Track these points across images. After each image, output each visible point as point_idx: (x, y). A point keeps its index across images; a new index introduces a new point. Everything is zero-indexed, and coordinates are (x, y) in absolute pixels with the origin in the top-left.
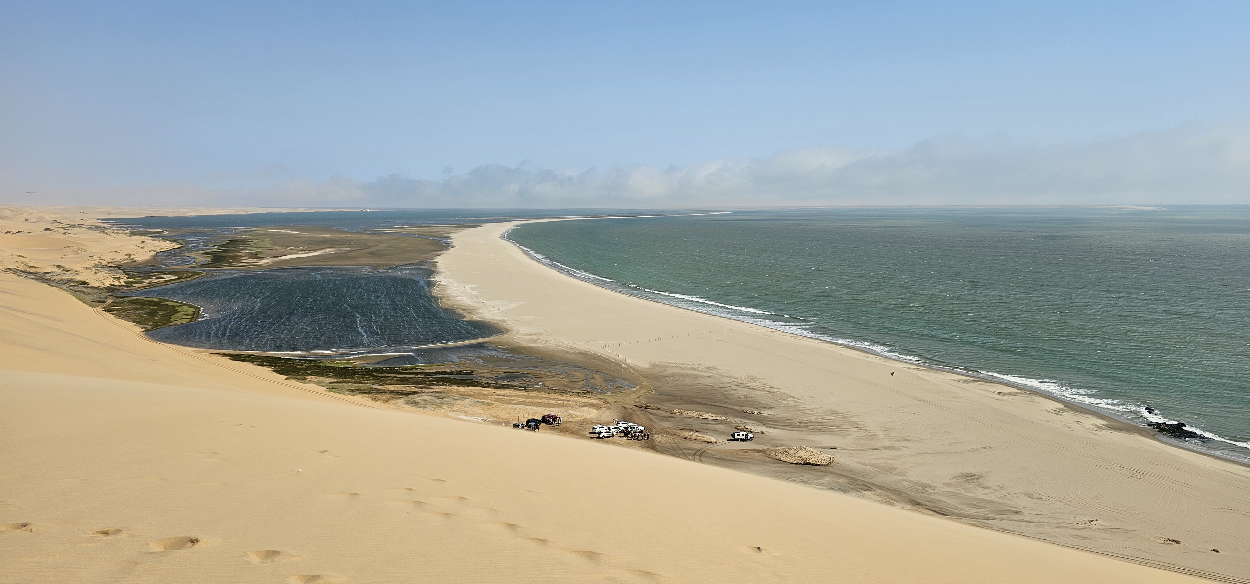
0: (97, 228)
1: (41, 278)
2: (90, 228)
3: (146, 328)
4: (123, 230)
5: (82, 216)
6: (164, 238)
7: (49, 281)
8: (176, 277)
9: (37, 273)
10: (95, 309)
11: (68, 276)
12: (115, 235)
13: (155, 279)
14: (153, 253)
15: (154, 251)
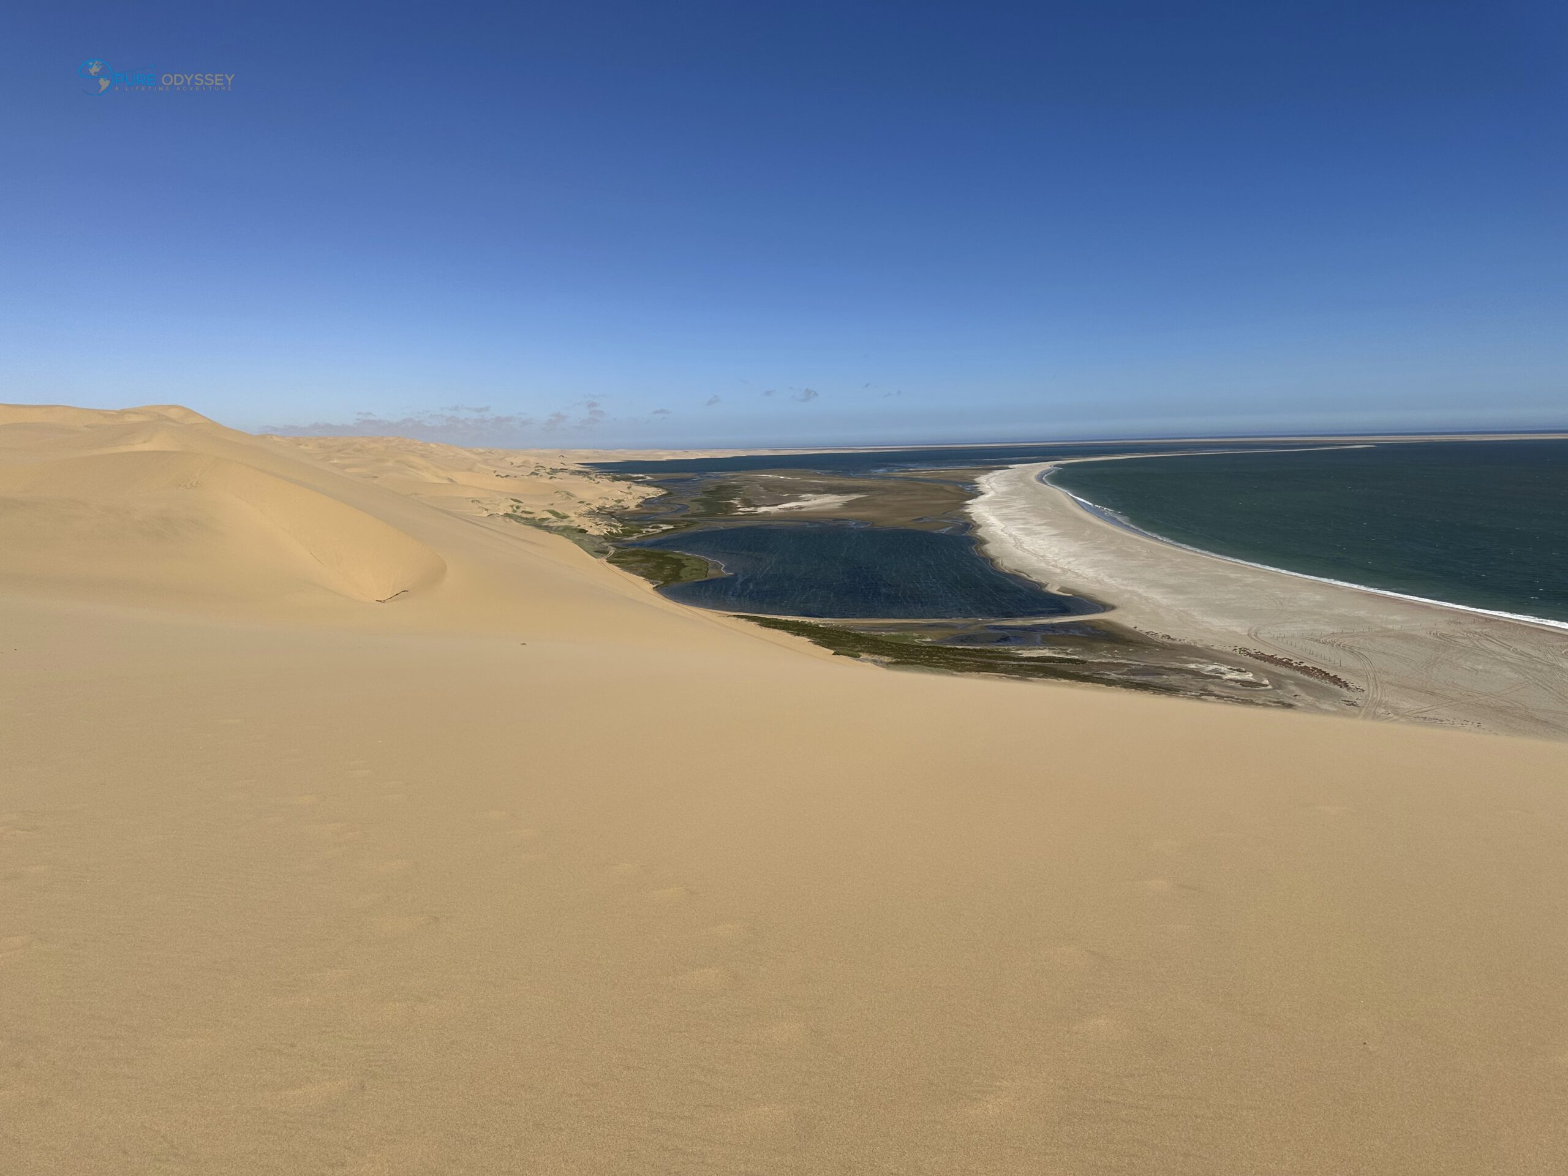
0: (580, 473)
1: (539, 524)
2: (573, 473)
3: (656, 583)
4: (605, 475)
5: (562, 460)
6: (649, 484)
7: (548, 529)
8: (672, 527)
9: (534, 518)
10: (599, 560)
11: (564, 523)
12: (599, 480)
13: (652, 528)
14: (641, 500)
15: (643, 498)
